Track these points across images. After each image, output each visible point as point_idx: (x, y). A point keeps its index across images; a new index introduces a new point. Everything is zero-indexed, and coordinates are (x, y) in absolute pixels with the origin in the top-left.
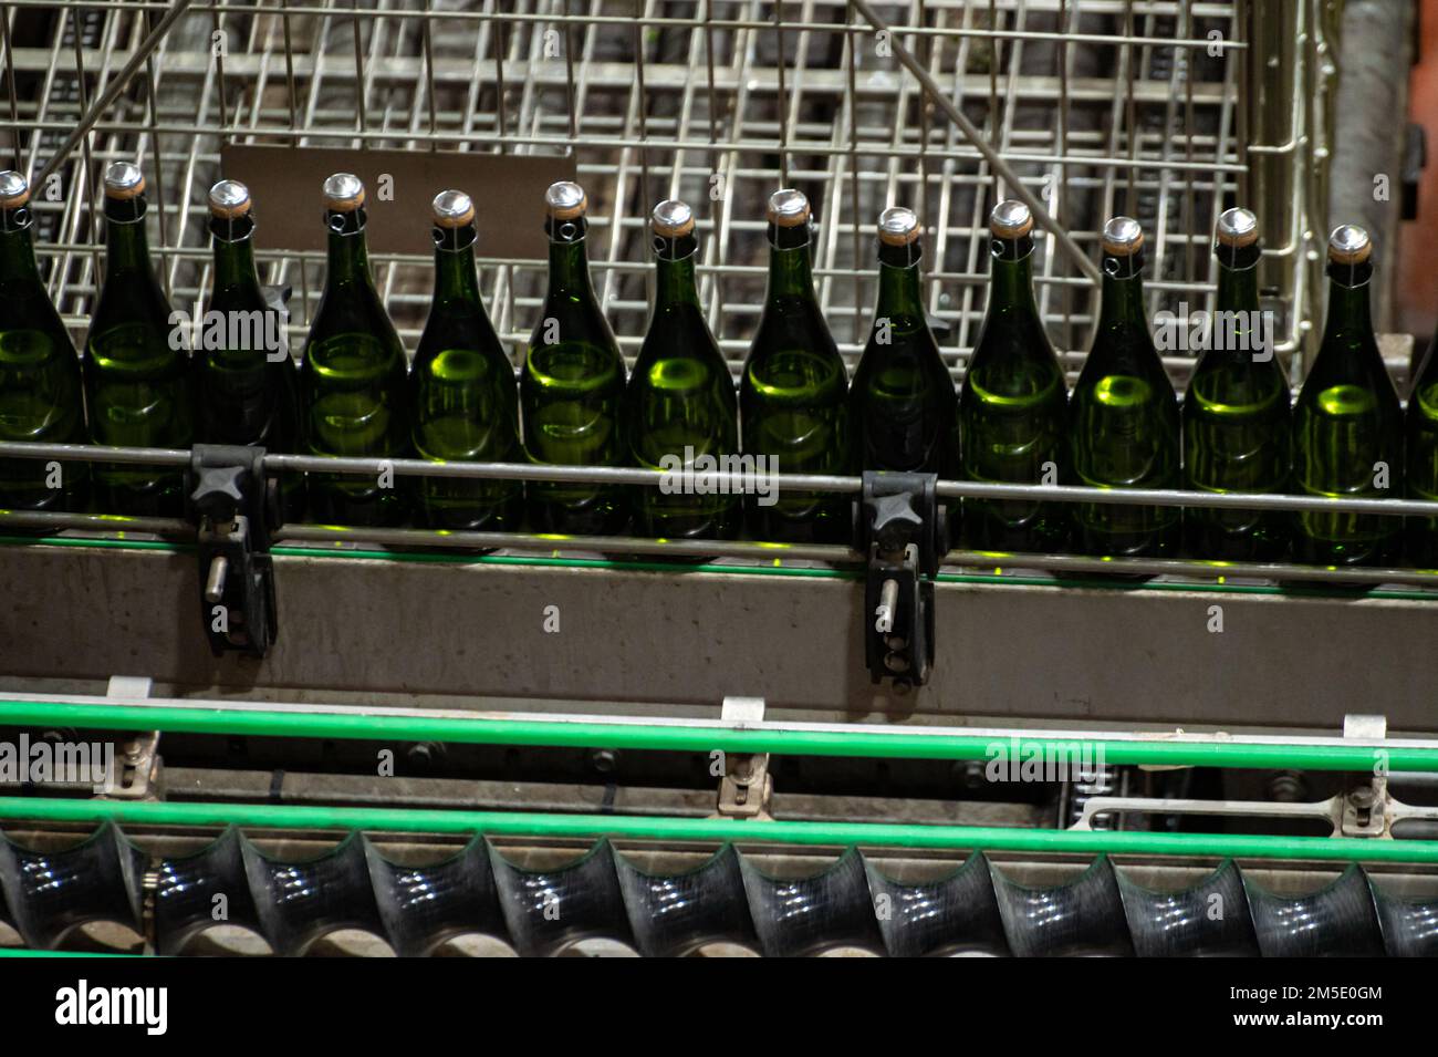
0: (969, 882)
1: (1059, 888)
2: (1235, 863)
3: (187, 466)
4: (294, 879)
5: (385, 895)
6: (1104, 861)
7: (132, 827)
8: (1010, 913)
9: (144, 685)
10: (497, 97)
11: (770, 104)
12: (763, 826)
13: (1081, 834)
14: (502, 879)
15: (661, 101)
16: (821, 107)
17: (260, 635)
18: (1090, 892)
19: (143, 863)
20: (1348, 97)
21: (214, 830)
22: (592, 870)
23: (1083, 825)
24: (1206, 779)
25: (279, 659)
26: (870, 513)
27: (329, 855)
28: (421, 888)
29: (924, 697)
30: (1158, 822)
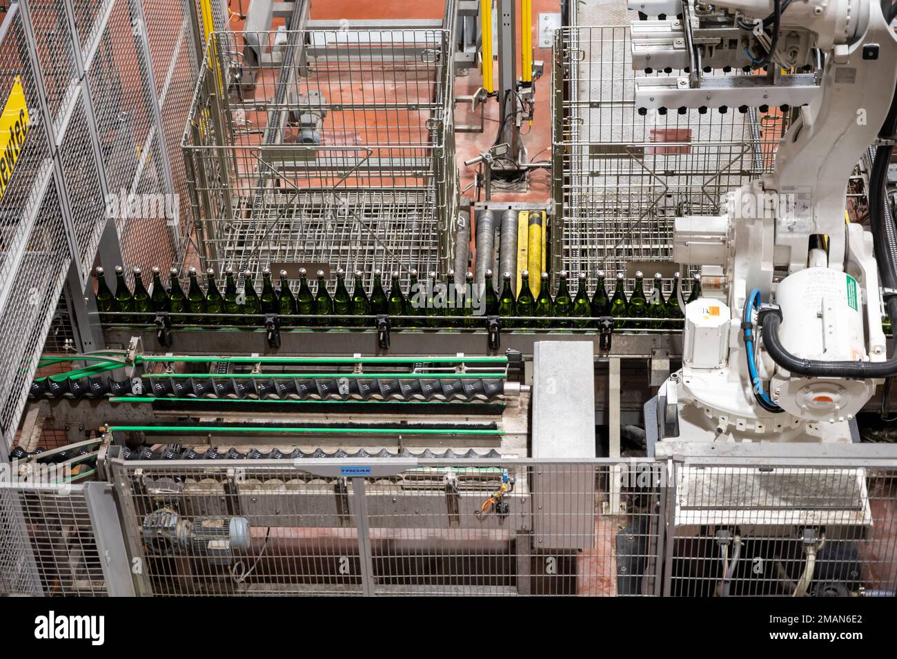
0: (395, 383)
1: (410, 383)
2: (439, 378)
3: (264, 317)
4: (283, 386)
5: (298, 388)
6: (417, 378)
7: (256, 378)
8: (402, 388)
9: (257, 354)
10: (317, 252)
11: (363, 252)
12: (361, 375)
13: (414, 374)
14: (318, 385)
15: (345, 252)
16: (372, 252)
17: (278, 344)
18: (415, 384)
19: (258, 384)
20: (458, 248)
21: (270, 378)
22: (333, 383)
23: (414, 372)
24: (438, 364)
25: (281, 349)
26: (378, 322)
27: (289, 382)
28: (304, 387)
29: (389, 351)
30: (430, 372)
